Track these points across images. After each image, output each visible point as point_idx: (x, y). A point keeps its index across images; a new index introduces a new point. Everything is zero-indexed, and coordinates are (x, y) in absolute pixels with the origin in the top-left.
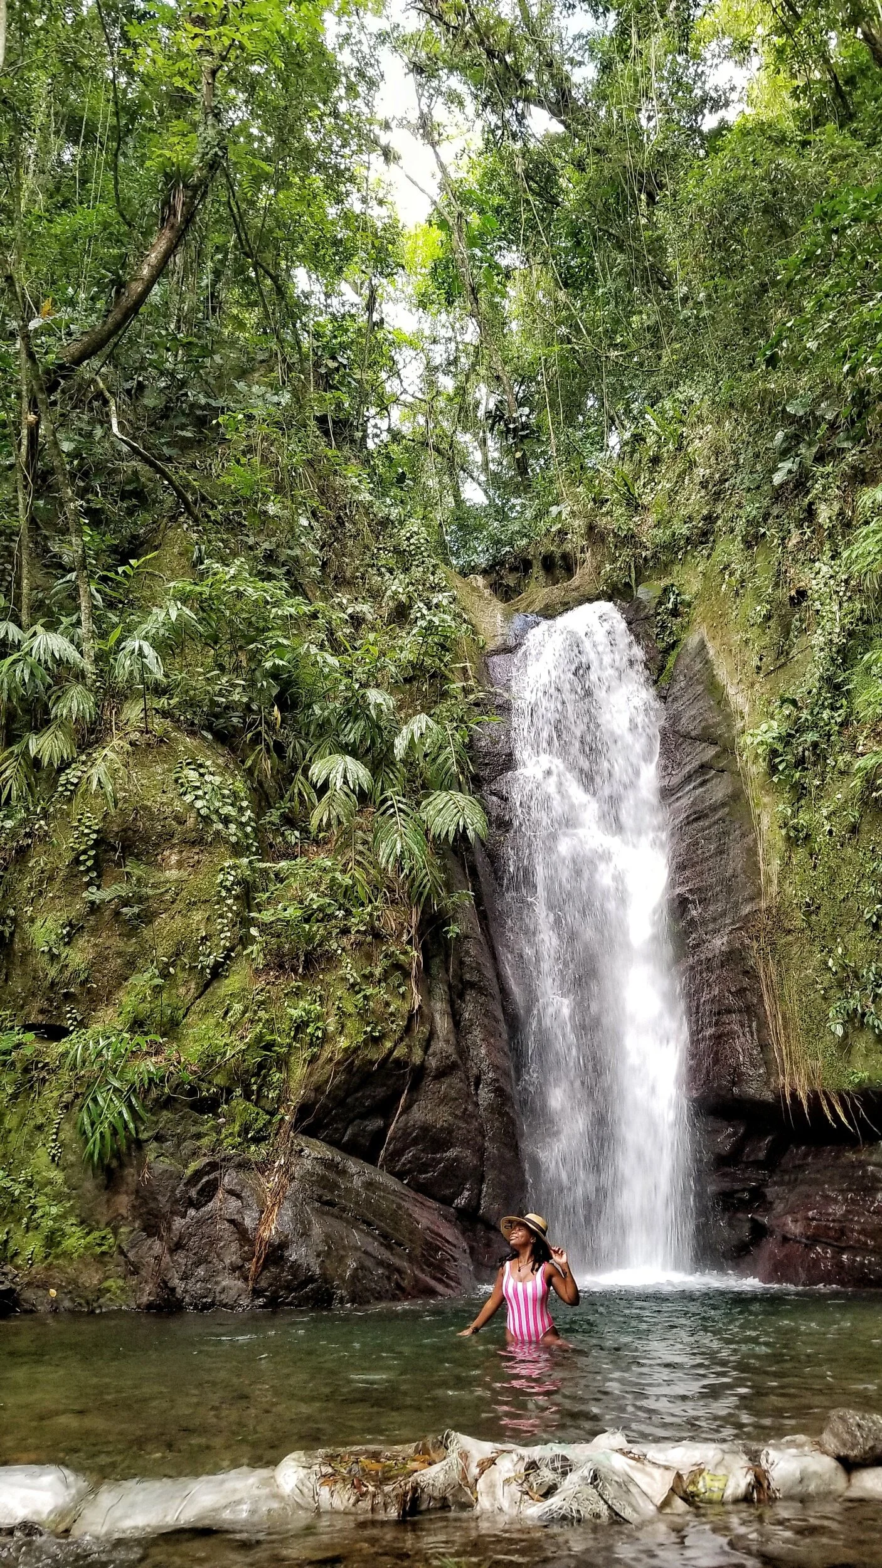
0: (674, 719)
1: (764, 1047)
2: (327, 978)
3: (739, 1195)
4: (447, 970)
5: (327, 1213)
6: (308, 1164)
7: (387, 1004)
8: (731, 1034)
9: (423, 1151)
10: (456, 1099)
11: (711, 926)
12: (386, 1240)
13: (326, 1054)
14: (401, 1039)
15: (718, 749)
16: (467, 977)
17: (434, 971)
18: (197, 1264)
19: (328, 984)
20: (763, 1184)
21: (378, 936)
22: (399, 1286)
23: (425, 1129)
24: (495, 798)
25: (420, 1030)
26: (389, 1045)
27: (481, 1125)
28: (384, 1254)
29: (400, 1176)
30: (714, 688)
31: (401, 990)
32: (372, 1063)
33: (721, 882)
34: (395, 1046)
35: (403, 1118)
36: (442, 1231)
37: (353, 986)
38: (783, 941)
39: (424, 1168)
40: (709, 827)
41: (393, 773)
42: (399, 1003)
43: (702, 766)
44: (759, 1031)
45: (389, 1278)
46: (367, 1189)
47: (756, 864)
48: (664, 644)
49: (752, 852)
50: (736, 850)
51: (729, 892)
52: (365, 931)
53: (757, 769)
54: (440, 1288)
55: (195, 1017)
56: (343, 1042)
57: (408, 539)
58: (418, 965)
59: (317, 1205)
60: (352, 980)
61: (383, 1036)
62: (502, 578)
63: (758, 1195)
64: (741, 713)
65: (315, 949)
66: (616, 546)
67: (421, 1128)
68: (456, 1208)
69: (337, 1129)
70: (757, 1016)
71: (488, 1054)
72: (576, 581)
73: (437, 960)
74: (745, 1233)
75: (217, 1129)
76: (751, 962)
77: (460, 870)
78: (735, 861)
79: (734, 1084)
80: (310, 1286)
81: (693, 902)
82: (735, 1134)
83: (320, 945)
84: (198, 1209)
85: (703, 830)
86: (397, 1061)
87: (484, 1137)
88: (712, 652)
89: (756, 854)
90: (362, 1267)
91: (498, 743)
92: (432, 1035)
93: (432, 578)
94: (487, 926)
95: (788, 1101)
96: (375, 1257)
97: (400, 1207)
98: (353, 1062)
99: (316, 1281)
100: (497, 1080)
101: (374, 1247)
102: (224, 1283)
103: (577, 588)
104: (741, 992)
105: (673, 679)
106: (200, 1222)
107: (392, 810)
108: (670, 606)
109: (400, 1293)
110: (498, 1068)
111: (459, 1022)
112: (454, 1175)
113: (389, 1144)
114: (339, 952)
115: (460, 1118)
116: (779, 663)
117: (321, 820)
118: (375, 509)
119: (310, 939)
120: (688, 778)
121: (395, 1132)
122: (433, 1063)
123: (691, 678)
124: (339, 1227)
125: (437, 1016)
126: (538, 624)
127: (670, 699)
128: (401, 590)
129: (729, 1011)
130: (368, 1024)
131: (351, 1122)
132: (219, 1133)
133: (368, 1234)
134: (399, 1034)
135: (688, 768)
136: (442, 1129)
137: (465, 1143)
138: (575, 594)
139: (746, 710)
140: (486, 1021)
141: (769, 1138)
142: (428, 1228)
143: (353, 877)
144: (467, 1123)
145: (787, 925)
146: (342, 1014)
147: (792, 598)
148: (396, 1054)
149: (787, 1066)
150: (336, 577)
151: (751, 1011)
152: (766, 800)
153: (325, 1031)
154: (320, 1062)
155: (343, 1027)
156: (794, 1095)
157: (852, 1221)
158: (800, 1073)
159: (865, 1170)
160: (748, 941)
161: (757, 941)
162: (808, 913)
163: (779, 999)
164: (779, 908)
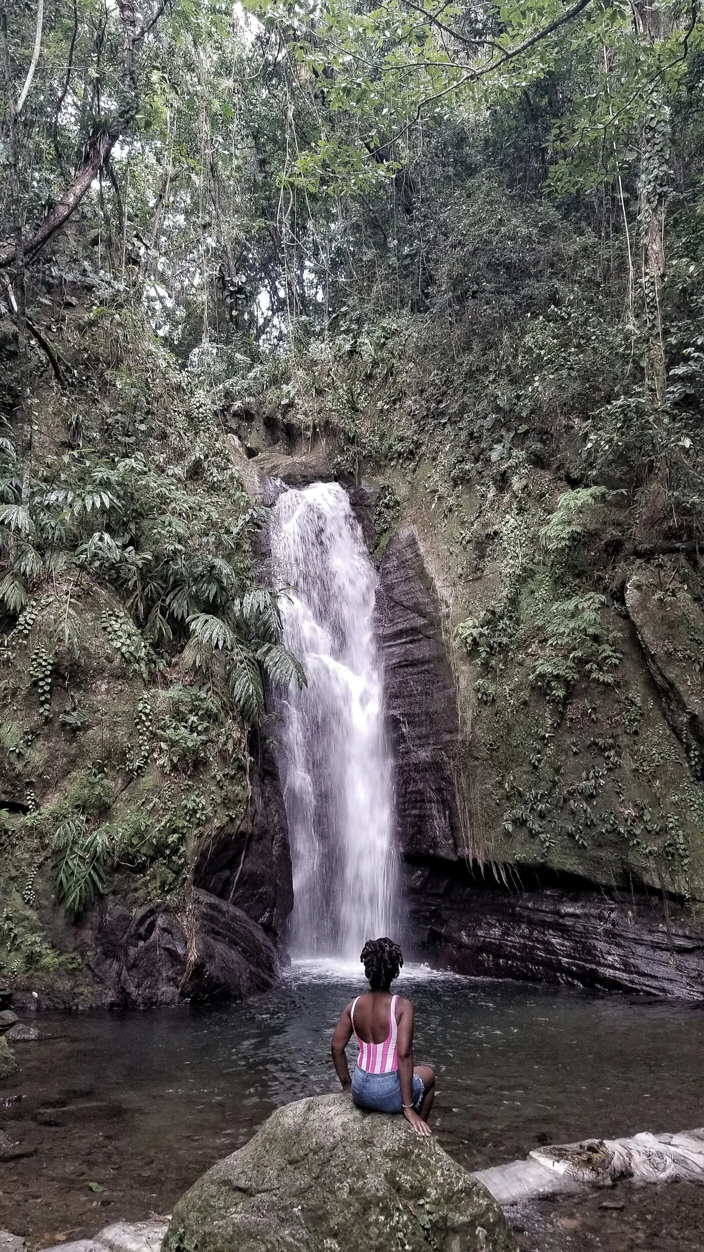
0: (389, 588)
1: (453, 828)
2: (205, 778)
7: (237, 795)
8: (431, 816)
9: (248, 889)
11: (417, 742)
12: (245, 954)
13: (207, 831)
14: (243, 818)
15: (426, 621)
18: (145, 977)
19: (206, 782)
20: (440, 908)
23: (252, 874)
25: (251, 810)
26: (238, 822)
27: (276, 869)
30: (424, 576)
31: (243, 783)
32: (229, 836)
33: (426, 714)
34: (241, 823)
36: (268, 944)
37: (219, 782)
38: (471, 764)
40: (417, 674)
42: (243, 793)
43: (412, 629)
44: (449, 816)
46: (233, 921)
47: (455, 709)
48: (380, 528)
49: (452, 700)
50: (439, 696)
51: (432, 723)
55: (122, 804)
56: (217, 823)
57: (198, 408)
59: (212, 935)
60: (218, 779)
61: (236, 817)
63: (436, 914)
64: (446, 602)
66: (345, 442)
68: (260, 924)
69: (208, 880)
70: (450, 809)
71: (280, 821)
72: (312, 460)
75: (145, 884)
76: (448, 772)
78: (438, 703)
79: (431, 848)
80: (220, 990)
81: (403, 722)
82: (423, 876)
84: (145, 941)
85: (412, 675)
86: (242, 832)
87: (277, 877)
88: (422, 550)
89: (455, 703)
92: (255, 812)
95: (471, 865)
98: (222, 836)
99: (221, 986)
101: (241, 959)
102: (164, 989)
103: (313, 467)
104: (440, 790)
105: (386, 556)
106: (147, 949)
108: (386, 501)
110: (284, 830)
111: (266, 800)
112: (262, 903)
114: (210, 759)
115: (266, 866)
116: (476, 576)
120: (399, 634)
122: (256, 831)
123: (403, 562)
125: (257, 799)
126: (286, 491)
127: (384, 571)
128: (202, 457)
129: (430, 801)
130: (228, 809)
131: (216, 873)
132: (147, 887)
133: (237, 951)
134: (243, 814)
135: (400, 627)
136: (259, 874)
137: (269, 882)
141: (448, 880)
145: (475, 754)
146: (215, 803)
147: (489, 534)
148: (241, 828)
149: (471, 844)
151: (446, 803)
152: (464, 668)
153: (206, 816)
154: (204, 837)
155: (216, 813)
156: (475, 861)
157: (507, 940)
158: (479, 848)
159: (514, 910)
160: (446, 759)
161: (453, 760)
162: (492, 750)
163: (466, 799)
164: (471, 742)
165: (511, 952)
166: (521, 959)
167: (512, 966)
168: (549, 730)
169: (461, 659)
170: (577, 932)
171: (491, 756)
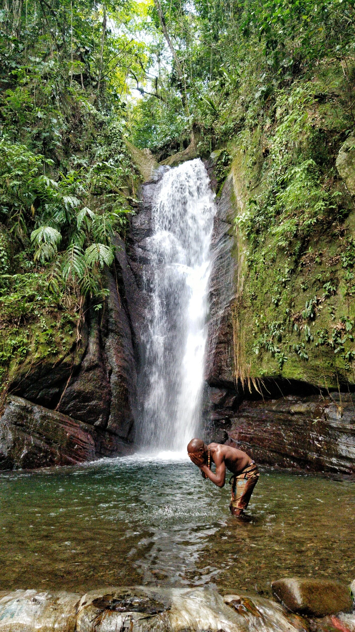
0: (219, 213)
1: (231, 358)
2: (32, 327)
3: (222, 421)
4: (99, 324)
5: (18, 429)
6: (13, 408)
7: (62, 339)
8: (221, 353)
9: (78, 402)
10: (96, 380)
11: (220, 306)
12: (48, 441)
13: (28, 360)
14: (68, 354)
16: (110, 327)
17: (93, 324)
19: (32, 330)
20: (231, 416)
21: (60, 308)
22: (51, 460)
23: (79, 393)
24: (140, 249)
25: (80, 350)
26: (61, 356)
27: (110, 391)
29: (67, 413)
30: (233, 198)
31: (70, 333)
32: (52, 364)
34: (64, 357)
35: (69, 388)
36: (79, 437)
37: (44, 330)
38: (243, 312)
39: (79, 409)
42: (69, 338)
44: (230, 351)
45: (46, 457)
46: (42, 419)
47: (237, 277)
48: (219, 179)
49: (236, 272)
50: (232, 272)
52: (54, 307)
53: (242, 234)
54: (74, 460)
56: (37, 355)
57: (111, 130)
58: (81, 322)
59: (13, 426)
60: (44, 328)
61: (57, 353)
62: (168, 152)
63: (228, 421)
64: (240, 209)
65: (27, 314)
66: (205, 134)
67: (77, 392)
68: (95, 426)
69: (33, 394)
70: (230, 345)
71: (117, 360)
72: (187, 150)
73: (94, 320)
74: (222, 437)
76: (231, 321)
79: (220, 374)
82: (222, 395)
83: (30, 312)
86: (65, 363)
87: (111, 396)
88: (234, 181)
90: (30, 453)
91: (144, 224)
92: (86, 352)
93: (119, 148)
94: (126, 305)
95: (237, 382)
96: (40, 448)
97: (58, 426)
98: (41, 363)
99: (5, 459)
100: (119, 372)
101: (42, 444)
103: (187, 154)
104: (226, 335)
105: (221, 195)
107: (70, 252)
108: (223, 161)
109: (51, 462)
110: (120, 366)
111: (104, 347)
112: (94, 412)
113: (63, 399)
114: (39, 315)
115: (99, 388)
116: (256, 185)
117: (37, 257)
118: (98, 117)
119: (24, 310)
121: (65, 394)
122: (86, 364)
124: (23, 435)
125: (91, 344)
128: (102, 154)
129: (221, 343)
130: (51, 347)
131: (42, 389)
133: (38, 438)
134: (66, 352)
136: (88, 393)
137: (100, 399)
138: (186, 156)
139: (242, 207)
140: (117, 346)
141: (234, 397)
142: (72, 435)
143: (50, 282)
144: (102, 390)
145: (245, 305)
146: (38, 343)
147: (263, 154)
148: (65, 361)
149: (238, 367)
150: (74, 147)
151: (229, 343)
152: (244, 248)
153: (28, 351)
154: (24, 364)
155: (37, 349)
156: (239, 379)
157: (256, 434)
158: (242, 370)
159: (264, 413)
160: (230, 312)
161: (234, 312)
162: (253, 299)
163: (238, 337)
164: (242, 297)
165: (257, 443)
166: (262, 448)
167: (257, 453)
168: (286, 276)
169: (243, 243)
170: (299, 425)
171: (252, 303)
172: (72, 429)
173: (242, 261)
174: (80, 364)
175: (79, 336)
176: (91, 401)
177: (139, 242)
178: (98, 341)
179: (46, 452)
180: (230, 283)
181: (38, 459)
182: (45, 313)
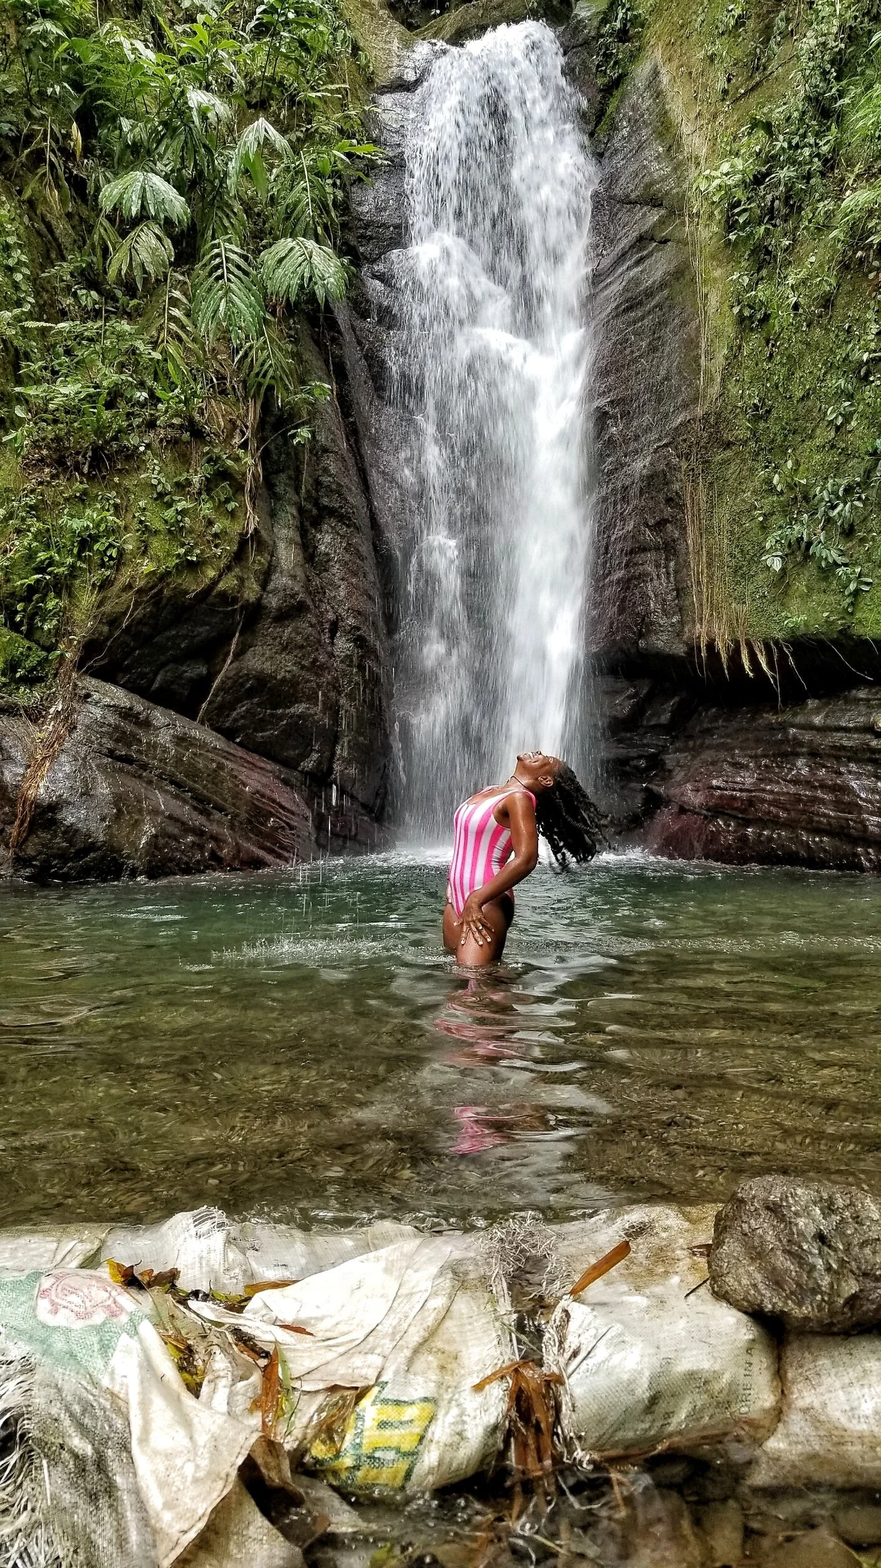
0: (610, 181)
1: (680, 591)
2: (126, 483)
3: (635, 762)
4: (297, 490)
5: (121, 770)
6: (97, 712)
7: (210, 523)
8: (643, 577)
9: (259, 705)
10: (302, 647)
12: (202, 804)
13: (123, 579)
14: (229, 568)
15: (663, 212)
16: (325, 501)
17: (280, 489)
19: (127, 491)
20: (664, 750)
21: (198, 434)
22: (214, 855)
23: (262, 680)
24: (378, 283)
25: (256, 560)
26: (211, 573)
27: (337, 679)
28: (198, 820)
29: (229, 734)
30: (665, 129)
32: (187, 593)
33: (649, 389)
34: (220, 576)
35: (235, 665)
36: (276, 796)
37: (161, 495)
38: (718, 458)
39: (261, 725)
40: (643, 318)
41: (228, 216)
42: (227, 523)
43: (641, 239)
44: (676, 572)
45: (201, 847)
46: (177, 744)
47: (697, 359)
48: (606, 80)
49: (692, 344)
50: (673, 344)
51: (659, 400)
52: (181, 426)
53: (707, 233)
54: (269, 858)
56: (146, 566)
58: (255, 477)
59: (106, 760)
60: (160, 488)
61: (203, 562)
63: (656, 763)
64: (697, 158)
65: (107, 442)
67: (256, 678)
68: (301, 772)
69: (143, 676)
70: (676, 554)
71: (350, 594)
73: (283, 477)
74: (637, 802)
76: (676, 486)
77: (320, 363)
78: (669, 361)
79: (641, 635)
80: (92, 855)
81: (614, 417)
82: (636, 694)
83: (115, 438)
85: (635, 322)
86: (223, 595)
87: (339, 693)
88: (666, 81)
89: (698, 347)
90: (162, 834)
91: (385, 209)
92: (272, 567)
94: (357, 441)
95: (704, 654)
96: (183, 823)
97: (221, 767)
98: (161, 591)
99: (99, 849)
100: (358, 628)
101: (185, 811)
104: (660, 525)
105: (614, 128)
107: (218, 260)
108: (617, 25)
109: (216, 862)
110: (359, 613)
111: (313, 555)
112: (300, 732)
113: (215, 695)
114: (142, 449)
115: (308, 669)
116: (752, 83)
117: (120, 270)
119: (99, 431)
120: (622, 257)
121: (223, 682)
122: (273, 602)
123: (636, 121)
124: (136, 786)
125: (282, 545)
127: (607, 154)
129: (644, 550)
130: (183, 545)
131: (163, 665)
133: (176, 797)
134: (225, 561)
135: (622, 244)
136: (284, 679)
137: (314, 699)
139: (702, 153)
140: (347, 557)
141: (677, 699)
142: (258, 792)
143: (164, 352)
144: (317, 674)
145: (728, 436)
146: (146, 529)
148: (221, 586)
149: (706, 612)
151: (670, 549)
152: (717, 273)
153: (121, 552)
154: (115, 589)
155: (146, 547)
156: (711, 646)
157: (764, 790)
158: (720, 619)
159: (786, 733)
160: (675, 461)
161: (687, 459)
162: (756, 419)
163: (706, 531)
164: (718, 415)
165: (769, 812)
166: (789, 825)
167: (770, 839)
168: (873, 346)
169: (713, 257)
171: (754, 432)
172: (255, 775)
173: (711, 311)
174: (259, 599)
175: (253, 521)
176: (292, 704)
177: (374, 261)
178: (298, 539)
179: (199, 832)
180: (667, 378)
181: (183, 852)
182: (156, 445)
